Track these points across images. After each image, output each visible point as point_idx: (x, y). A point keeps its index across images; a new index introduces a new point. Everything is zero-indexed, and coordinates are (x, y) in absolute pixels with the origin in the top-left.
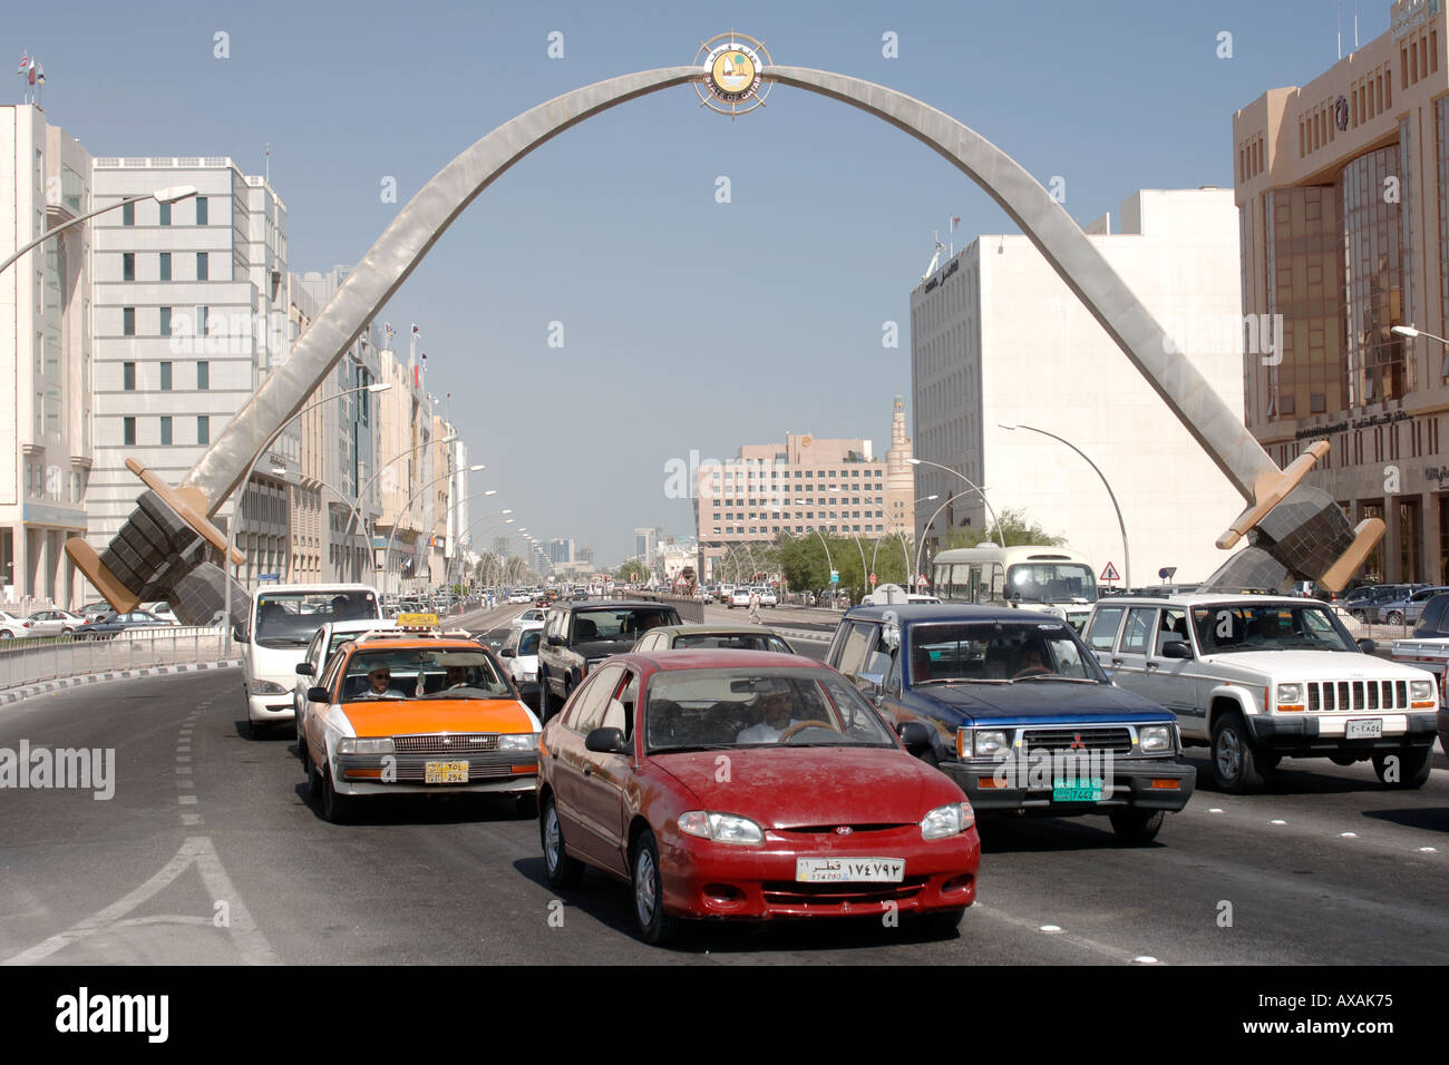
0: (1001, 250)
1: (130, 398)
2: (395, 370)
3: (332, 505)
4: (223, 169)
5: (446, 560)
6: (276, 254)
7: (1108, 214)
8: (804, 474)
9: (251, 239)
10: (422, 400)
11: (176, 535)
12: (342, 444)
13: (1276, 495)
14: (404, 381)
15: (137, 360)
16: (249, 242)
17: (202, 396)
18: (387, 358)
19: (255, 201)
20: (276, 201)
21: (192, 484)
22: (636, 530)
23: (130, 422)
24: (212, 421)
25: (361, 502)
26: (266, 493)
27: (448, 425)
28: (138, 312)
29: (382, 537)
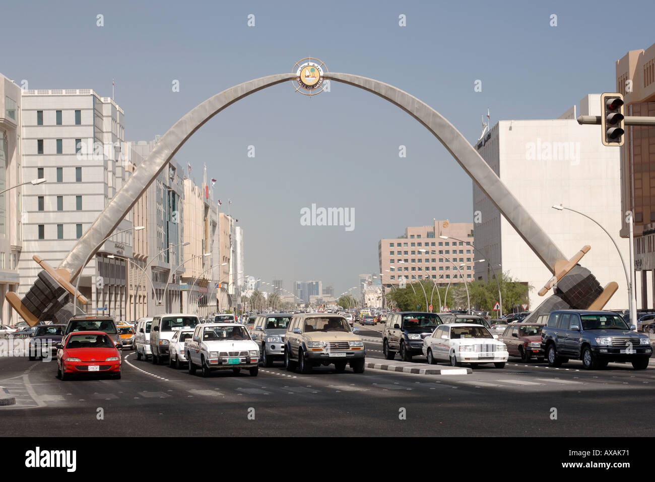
0: (510, 129)
1: (41, 214)
2: (193, 190)
3: (153, 268)
4: (89, 96)
5: (228, 295)
6: (118, 137)
7: (575, 106)
8: (444, 244)
9: (104, 131)
10: (211, 205)
11: (56, 291)
12: (159, 234)
13: (564, 271)
14: (199, 196)
15: (46, 195)
16: (103, 132)
17: (79, 214)
18: (188, 183)
19: (106, 111)
20: (118, 109)
21: (63, 267)
22: (360, 275)
23: (41, 227)
24: (83, 226)
25: (171, 266)
26: (114, 263)
27: (229, 218)
28: (45, 170)
29: (186, 284)
